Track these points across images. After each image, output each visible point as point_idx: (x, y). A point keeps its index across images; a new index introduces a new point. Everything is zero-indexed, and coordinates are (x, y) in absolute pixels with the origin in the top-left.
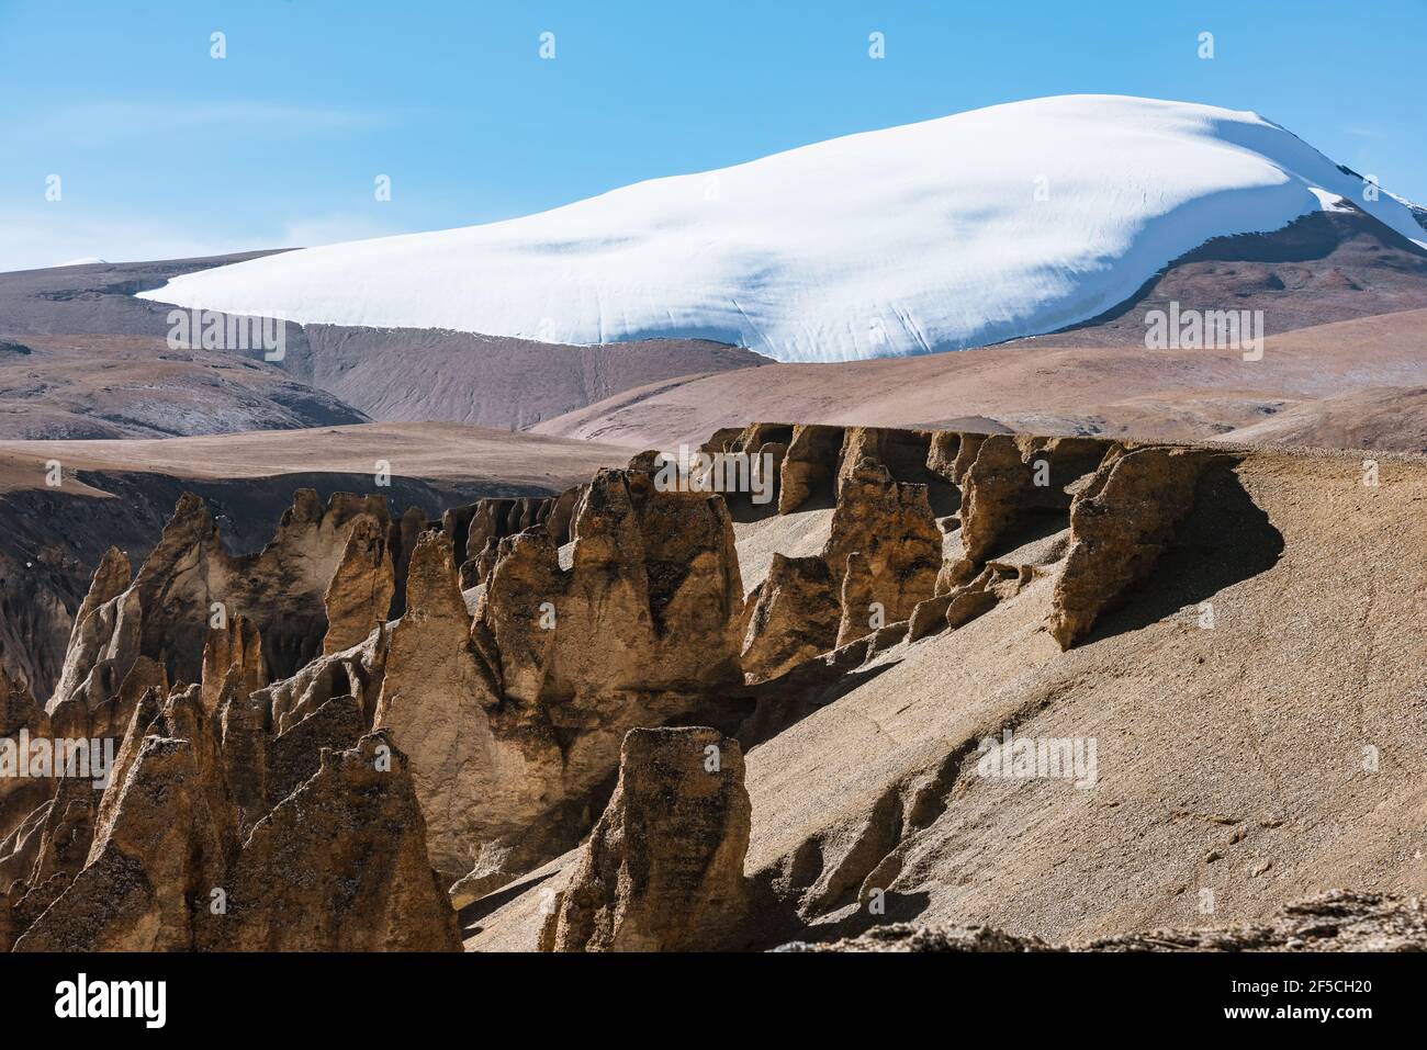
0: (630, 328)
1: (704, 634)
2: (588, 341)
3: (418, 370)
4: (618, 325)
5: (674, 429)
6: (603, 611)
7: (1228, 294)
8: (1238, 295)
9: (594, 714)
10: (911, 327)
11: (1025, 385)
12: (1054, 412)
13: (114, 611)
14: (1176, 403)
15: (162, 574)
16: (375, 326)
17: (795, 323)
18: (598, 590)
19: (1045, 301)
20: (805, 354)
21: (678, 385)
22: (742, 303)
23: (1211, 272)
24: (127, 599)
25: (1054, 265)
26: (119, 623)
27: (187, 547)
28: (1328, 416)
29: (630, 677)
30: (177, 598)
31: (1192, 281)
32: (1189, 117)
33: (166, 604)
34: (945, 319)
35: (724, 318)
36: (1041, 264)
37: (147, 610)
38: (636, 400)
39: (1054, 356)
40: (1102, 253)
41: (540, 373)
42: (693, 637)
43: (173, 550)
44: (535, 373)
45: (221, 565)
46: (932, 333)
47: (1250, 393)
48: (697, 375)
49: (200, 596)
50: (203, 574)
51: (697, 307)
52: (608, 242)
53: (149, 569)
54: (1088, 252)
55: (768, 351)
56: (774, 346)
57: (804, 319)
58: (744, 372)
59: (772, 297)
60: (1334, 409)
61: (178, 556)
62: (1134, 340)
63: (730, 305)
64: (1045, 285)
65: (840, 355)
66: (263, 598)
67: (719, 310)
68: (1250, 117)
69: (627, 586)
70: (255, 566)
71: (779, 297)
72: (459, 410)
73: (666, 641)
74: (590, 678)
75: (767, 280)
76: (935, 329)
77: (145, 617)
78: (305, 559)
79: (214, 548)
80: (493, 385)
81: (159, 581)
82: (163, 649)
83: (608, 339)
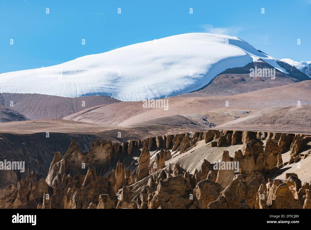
0: (84, 93)
1: (261, 164)
2: (74, 96)
3: (32, 104)
4: (81, 92)
5: (99, 118)
6: (249, 161)
7: (232, 83)
8: (234, 83)
9: (248, 174)
10: (154, 92)
11: (185, 106)
12: (196, 114)
13: (60, 164)
14: (225, 111)
15: (69, 156)
16: (20, 93)
17: (125, 91)
18: (248, 158)
19: (187, 85)
20: (128, 99)
21: (99, 107)
22: (112, 86)
23: (227, 77)
24: (63, 161)
25: (189, 76)
26: (61, 166)
27: (74, 151)
28: (264, 115)
29: (252, 169)
30: (72, 161)
31: (223, 80)
32: (221, 38)
33: (70, 162)
34: (162, 90)
35: (108, 90)
36: (186, 76)
37: (66, 164)
38: (89, 111)
39: (192, 99)
40: (201, 73)
41: (62, 105)
42: (260, 164)
43: (71, 151)
44: (61, 105)
45: (80, 154)
46: (159, 93)
47: (243, 108)
48: (104, 105)
49: (76, 161)
50: (77, 156)
51: (101, 88)
52: (77, 71)
53: (66, 155)
54: (197, 73)
55: (119, 98)
56: (120, 97)
57: (127, 90)
58: (115, 104)
59: (119, 85)
60: (266, 113)
61: (72, 153)
62: (209, 94)
63: (109, 87)
64: (187, 81)
65: (137, 99)
66: (89, 161)
67: (106, 88)
68: (235, 38)
69: (252, 157)
70: (87, 154)
71: (121, 85)
72: (43, 114)
73: (256, 165)
74: (248, 170)
75: (118, 80)
76: (160, 92)
77: (66, 165)
78: (97, 153)
79: (79, 151)
80: (51, 108)
81: (68, 158)
82: (70, 171)
83: (79, 96)
